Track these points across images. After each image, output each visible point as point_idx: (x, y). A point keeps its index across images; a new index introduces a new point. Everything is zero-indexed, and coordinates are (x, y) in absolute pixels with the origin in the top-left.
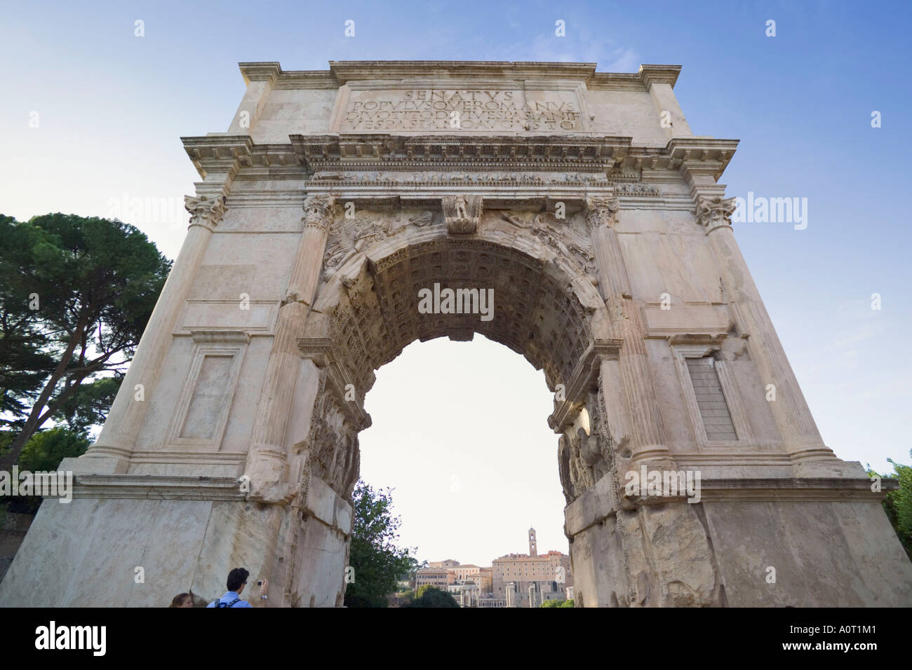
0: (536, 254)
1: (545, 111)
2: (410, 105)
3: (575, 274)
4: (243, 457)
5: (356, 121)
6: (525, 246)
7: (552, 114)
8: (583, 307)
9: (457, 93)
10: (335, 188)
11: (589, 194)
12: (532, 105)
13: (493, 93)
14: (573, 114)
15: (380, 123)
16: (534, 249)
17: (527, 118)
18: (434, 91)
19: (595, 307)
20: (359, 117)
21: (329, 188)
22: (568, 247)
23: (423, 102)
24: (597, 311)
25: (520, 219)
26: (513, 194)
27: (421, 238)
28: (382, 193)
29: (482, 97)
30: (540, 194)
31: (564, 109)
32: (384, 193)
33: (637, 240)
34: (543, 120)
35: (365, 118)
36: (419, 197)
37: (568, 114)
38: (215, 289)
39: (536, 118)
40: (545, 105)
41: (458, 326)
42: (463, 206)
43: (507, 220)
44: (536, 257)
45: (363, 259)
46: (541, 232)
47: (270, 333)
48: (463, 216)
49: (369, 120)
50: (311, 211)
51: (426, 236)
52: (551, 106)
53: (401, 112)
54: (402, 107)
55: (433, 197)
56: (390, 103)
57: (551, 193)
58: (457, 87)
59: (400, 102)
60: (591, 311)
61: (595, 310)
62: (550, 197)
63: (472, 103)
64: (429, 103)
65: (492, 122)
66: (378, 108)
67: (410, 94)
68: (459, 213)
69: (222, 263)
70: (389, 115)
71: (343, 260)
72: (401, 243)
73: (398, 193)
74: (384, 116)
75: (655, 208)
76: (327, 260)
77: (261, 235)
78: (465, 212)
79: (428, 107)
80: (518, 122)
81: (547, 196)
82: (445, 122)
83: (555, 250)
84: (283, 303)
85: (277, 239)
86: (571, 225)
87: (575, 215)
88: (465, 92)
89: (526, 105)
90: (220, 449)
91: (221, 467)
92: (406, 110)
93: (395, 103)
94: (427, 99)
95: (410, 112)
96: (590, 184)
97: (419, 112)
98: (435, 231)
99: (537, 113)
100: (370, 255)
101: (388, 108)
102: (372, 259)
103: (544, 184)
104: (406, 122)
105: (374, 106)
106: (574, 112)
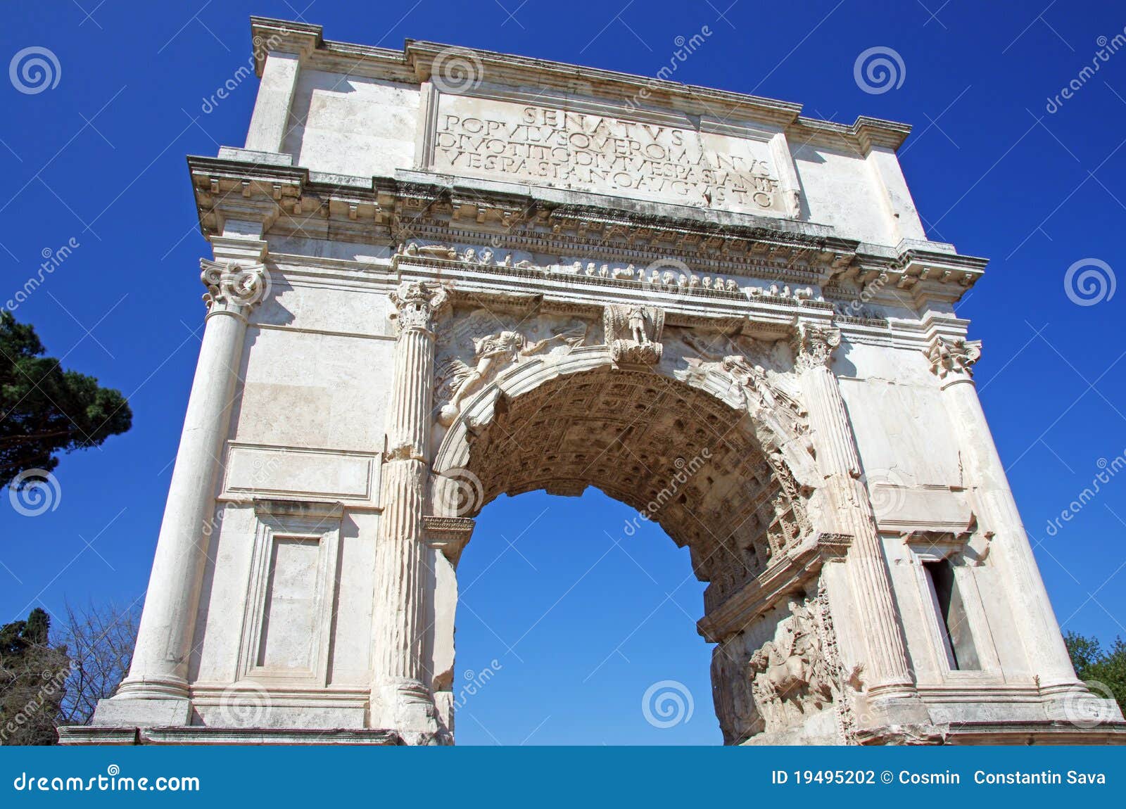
0: (734, 402)
1: (732, 171)
2: (534, 134)
3: (786, 437)
4: (365, 696)
5: (455, 150)
6: (719, 388)
7: (741, 177)
8: (797, 485)
9: (602, 121)
10: (444, 272)
11: (801, 318)
12: (711, 157)
13: (655, 129)
14: (769, 181)
15: (493, 159)
16: (731, 395)
17: (706, 179)
18: (568, 113)
19: (814, 486)
20: (457, 145)
21: (435, 271)
22: (773, 393)
23: (554, 131)
24: (815, 492)
25: (706, 343)
26: (702, 308)
27: (577, 364)
28: (517, 288)
29: (640, 133)
30: (739, 312)
31: (757, 172)
32: (520, 289)
33: (859, 389)
34: (729, 187)
35: (468, 146)
36: (572, 300)
37: (762, 179)
38: (269, 425)
39: (720, 181)
40: (730, 160)
41: (570, 476)
42: (641, 325)
43: (690, 344)
44: (735, 407)
45: (495, 392)
46: (736, 367)
47: (373, 504)
48: (641, 340)
49: (474, 151)
50: (408, 307)
51: (583, 363)
52: (737, 163)
53: (523, 144)
54: (521, 135)
55: (592, 302)
56: (504, 124)
57: (751, 313)
58: (602, 113)
59: (519, 126)
60: (808, 492)
61: (813, 489)
62: (751, 318)
63: (626, 143)
64: (564, 134)
65: (659, 180)
66: (485, 131)
67: (532, 112)
68: (635, 335)
69: (272, 381)
70: (504, 147)
72: (549, 371)
73: (541, 291)
74: (496, 147)
75: (879, 343)
76: (436, 389)
77: (329, 337)
78: (644, 335)
79: (563, 142)
80: (695, 185)
81: (747, 316)
82: (591, 172)
83: (756, 395)
84: (385, 458)
85: (356, 347)
86: (772, 359)
87: (778, 344)
88: (614, 121)
89: (703, 158)
90: (328, 681)
91: (338, 712)
92: (530, 142)
93: (511, 126)
94: (559, 127)
95: (536, 146)
96: (804, 304)
97: (550, 148)
98: (595, 354)
99: (720, 174)
100: (504, 387)
101: (501, 133)
102: (509, 393)
103: (743, 297)
104: (533, 165)
105: (477, 127)
106: (770, 178)
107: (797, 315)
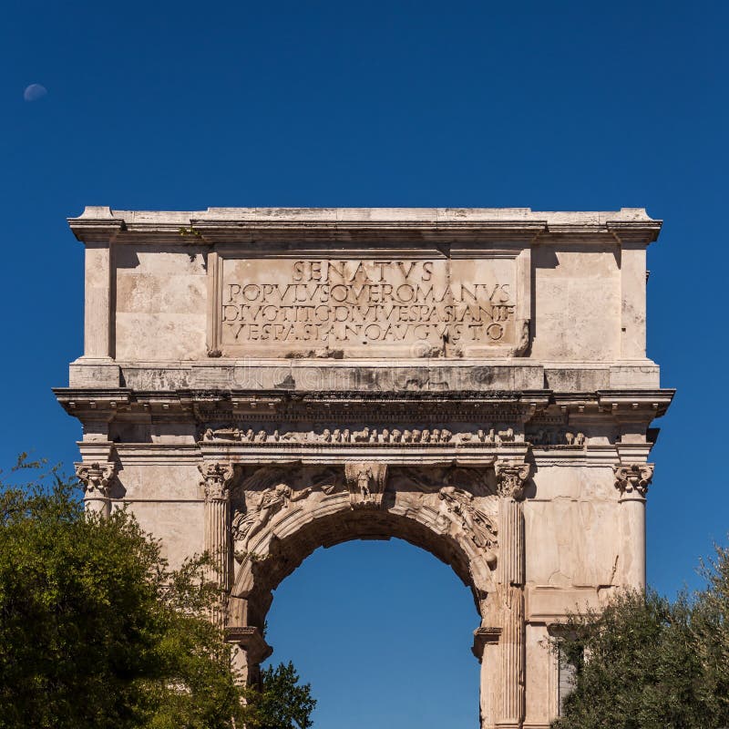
0: (439, 529)
1: (472, 302)
2: (302, 294)
3: (474, 554)
5: (238, 323)
6: (429, 519)
7: (480, 308)
8: (476, 589)
9: (360, 266)
10: (231, 450)
11: (499, 457)
13: (408, 265)
14: (507, 307)
15: (268, 328)
17: (447, 317)
18: (332, 263)
19: (488, 591)
20: (240, 316)
21: (225, 450)
23: (318, 286)
24: (489, 595)
27: (326, 509)
28: (282, 458)
29: (393, 273)
30: (448, 457)
31: (496, 301)
32: (285, 457)
33: (545, 507)
34: (467, 321)
35: (249, 320)
37: (499, 308)
39: (459, 317)
40: (473, 290)
42: (366, 484)
43: (414, 481)
44: (439, 533)
45: (270, 536)
49: (253, 322)
51: (330, 508)
53: (292, 307)
54: (290, 300)
55: (336, 462)
56: (277, 286)
57: (460, 457)
58: (361, 257)
59: (289, 286)
60: (484, 595)
61: (487, 593)
62: (458, 461)
63: (380, 288)
64: (326, 289)
65: (403, 327)
66: (261, 297)
67: (300, 267)
68: (362, 491)
70: (277, 312)
71: (249, 534)
72: (306, 517)
73: (299, 457)
75: (574, 464)
77: (161, 504)
78: (368, 491)
79: (326, 298)
80: (436, 326)
81: (455, 461)
82: (347, 328)
85: (179, 510)
88: (372, 263)
89: (448, 292)
92: (298, 303)
93: (283, 288)
94: (323, 281)
95: (303, 307)
96: (503, 445)
97: (314, 307)
98: (340, 500)
99: (461, 307)
100: (275, 532)
101: (273, 299)
102: (279, 536)
103: (453, 446)
104: (300, 330)
105: (256, 293)
106: (507, 304)
107: (496, 455)
